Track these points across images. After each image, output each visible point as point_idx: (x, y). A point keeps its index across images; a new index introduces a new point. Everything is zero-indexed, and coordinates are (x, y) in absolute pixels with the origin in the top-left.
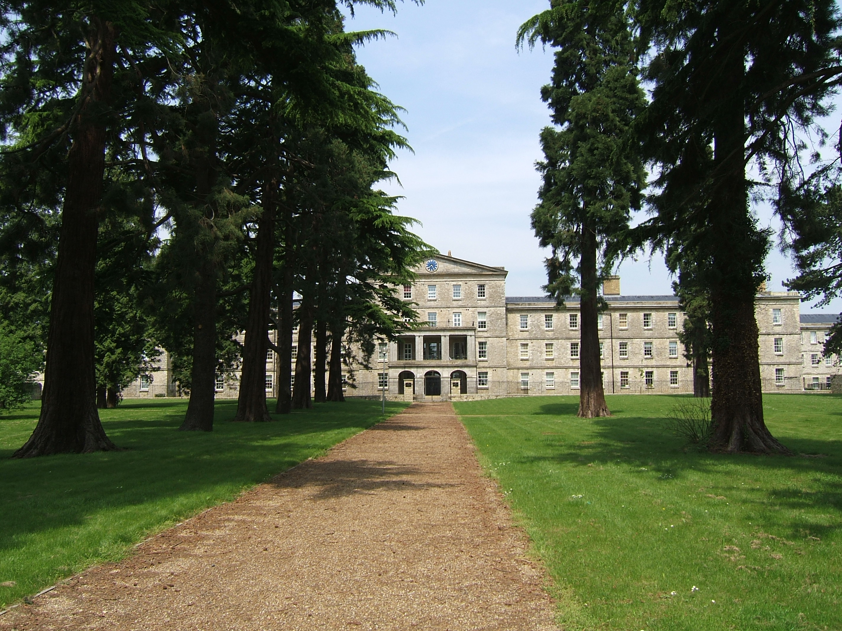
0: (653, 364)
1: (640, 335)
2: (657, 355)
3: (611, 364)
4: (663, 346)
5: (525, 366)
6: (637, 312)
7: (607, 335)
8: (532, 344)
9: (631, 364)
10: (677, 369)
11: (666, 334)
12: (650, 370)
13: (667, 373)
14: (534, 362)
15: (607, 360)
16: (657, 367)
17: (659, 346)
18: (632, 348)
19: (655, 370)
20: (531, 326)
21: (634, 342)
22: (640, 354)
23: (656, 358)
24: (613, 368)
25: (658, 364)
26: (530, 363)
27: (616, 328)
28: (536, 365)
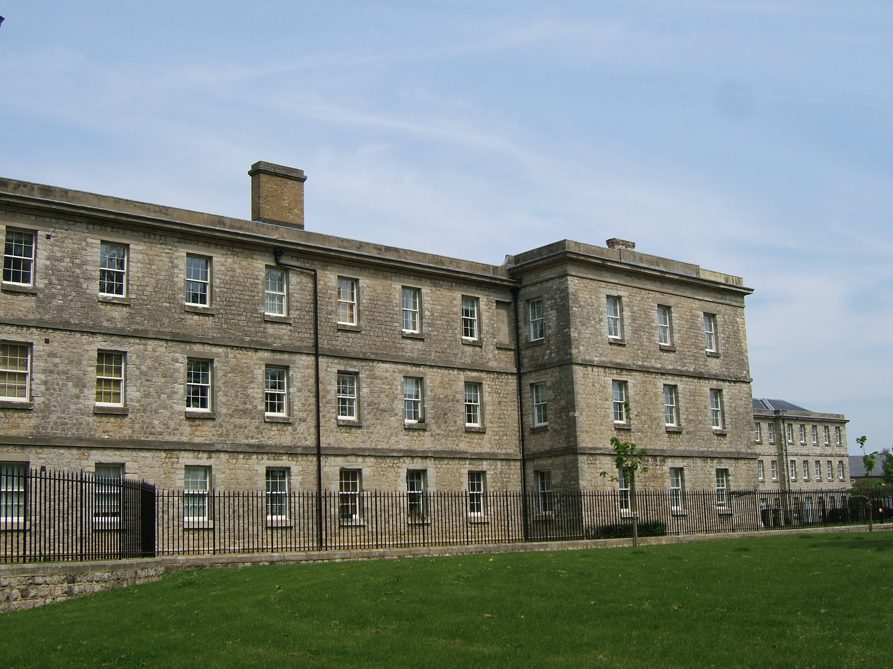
0: (426, 447)
1: (393, 352)
2: (436, 418)
3: (311, 442)
4: (449, 392)
5: (13, 432)
6: (385, 278)
7: (302, 340)
8: (47, 348)
9: (367, 445)
10: (484, 466)
11: (456, 355)
12: (417, 465)
13: (461, 475)
14: (53, 417)
15: (302, 428)
16: (438, 456)
17: (441, 393)
18: (372, 392)
19: (430, 466)
20: (46, 276)
21: (378, 373)
22: (391, 411)
23: (434, 427)
24: (319, 455)
25: (439, 448)
26: (33, 422)
27: (328, 320)
28: (59, 432)
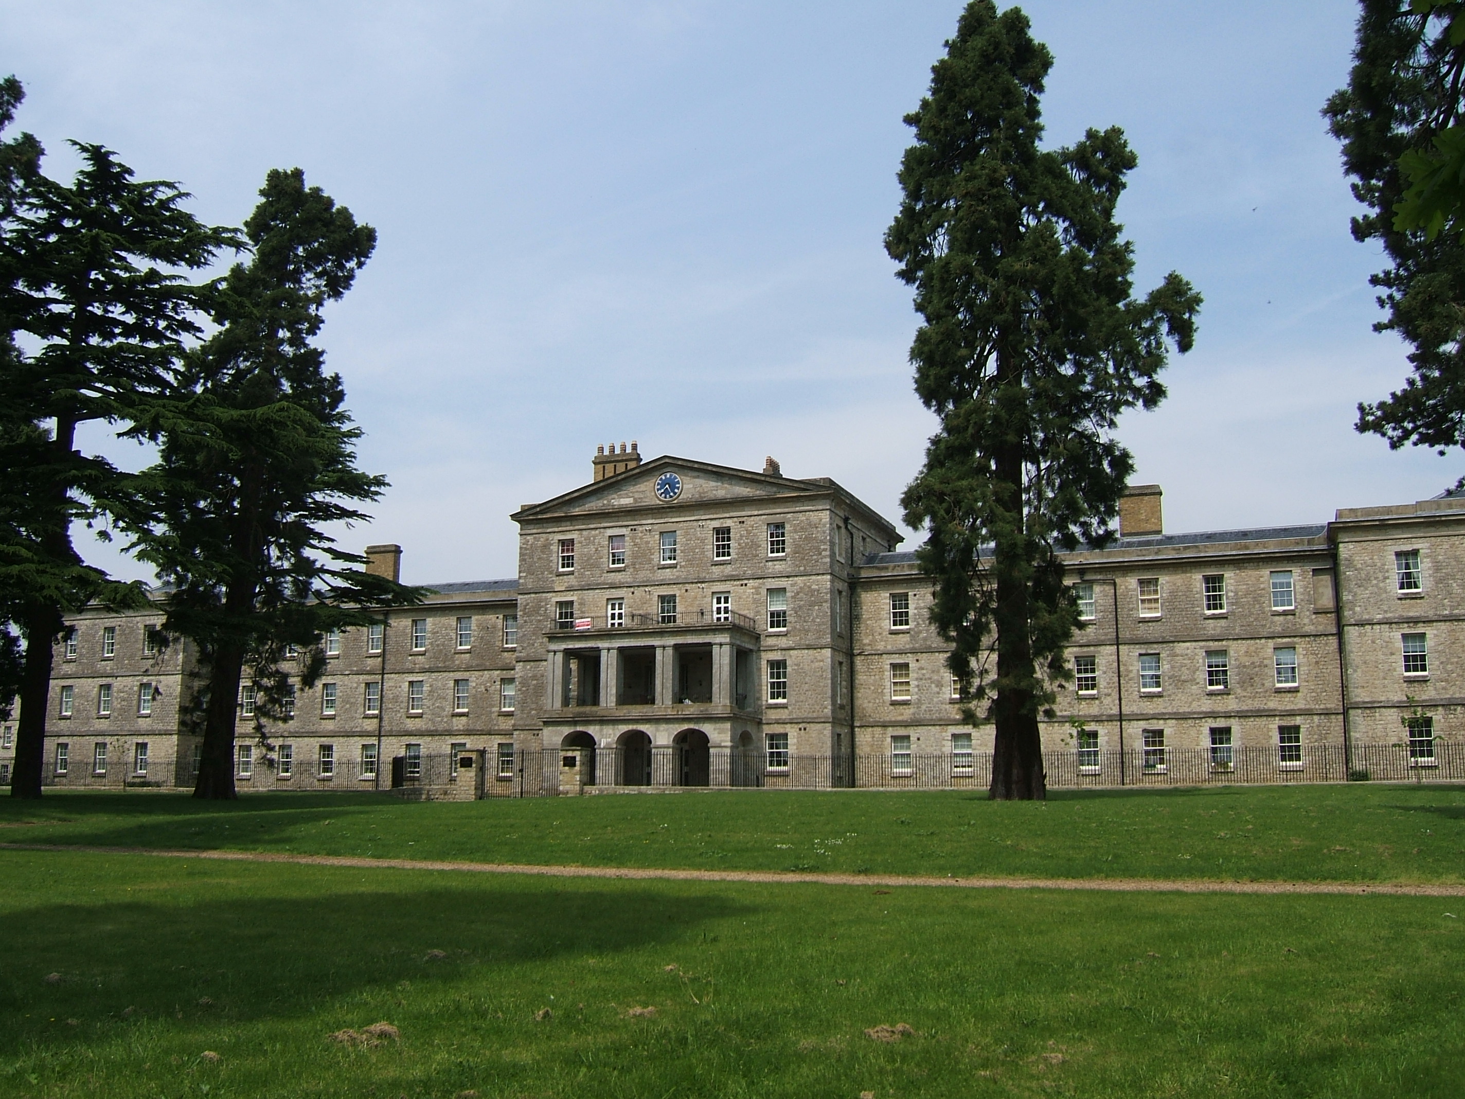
0: (1230, 708)
1: (1194, 632)
2: (1242, 683)
3: (1115, 711)
4: (1256, 659)
5: (900, 718)
6: (1185, 572)
7: (1106, 634)
8: (918, 665)
9: (1169, 710)
10: (1298, 720)
11: (1264, 626)
12: (1221, 723)
13: (1269, 730)
14: (924, 707)
15: (1107, 701)
16: (1242, 715)
17: (1246, 661)
18: (1173, 667)
19: (1236, 726)
20: (915, 620)
21: (1178, 652)
22: (1193, 681)
23: (1239, 691)
24: (1121, 720)
25: (1245, 708)
26: (912, 711)
27: (1129, 616)
28: (928, 716)
